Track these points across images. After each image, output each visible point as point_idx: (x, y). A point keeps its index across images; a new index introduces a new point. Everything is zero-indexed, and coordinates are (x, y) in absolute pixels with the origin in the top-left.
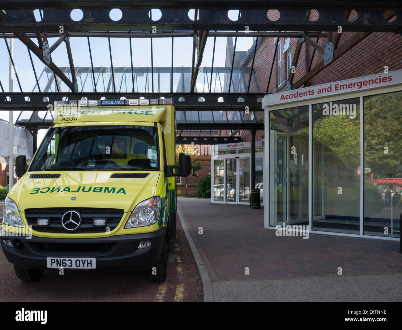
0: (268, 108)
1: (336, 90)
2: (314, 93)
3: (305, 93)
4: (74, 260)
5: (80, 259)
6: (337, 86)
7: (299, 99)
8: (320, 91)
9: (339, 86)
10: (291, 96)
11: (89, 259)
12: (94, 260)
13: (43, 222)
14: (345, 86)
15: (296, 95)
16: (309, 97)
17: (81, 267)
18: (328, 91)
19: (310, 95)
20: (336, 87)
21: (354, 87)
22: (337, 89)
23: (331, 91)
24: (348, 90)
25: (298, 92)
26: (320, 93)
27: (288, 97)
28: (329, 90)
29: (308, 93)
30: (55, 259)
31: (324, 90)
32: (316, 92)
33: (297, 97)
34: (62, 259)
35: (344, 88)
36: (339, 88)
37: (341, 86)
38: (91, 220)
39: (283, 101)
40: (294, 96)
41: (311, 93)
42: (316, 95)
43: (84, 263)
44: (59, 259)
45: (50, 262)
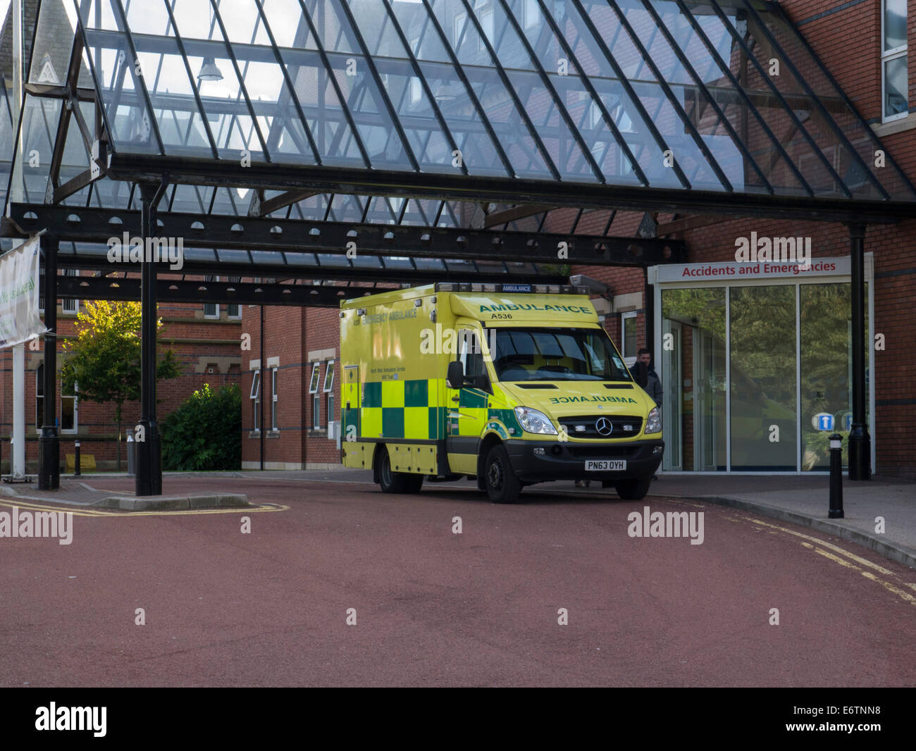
0: (661, 285)
1: (765, 272)
2: (734, 272)
3: (722, 271)
4: (609, 462)
5: (614, 461)
6: (767, 267)
7: (712, 277)
8: (744, 270)
9: (770, 267)
10: (700, 272)
11: (621, 461)
12: (625, 462)
13: (580, 428)
14: (778, 269)
15: (708, 272)
16: (726, 277)
17: (614, 469)
18: (755, 272)
19: (728, 273)
20: (765, 268)
21: (789, 271)
22: (767, 270)
23: (758, 272)
24: (782, 274)
25: (710, 267)
26: (744, 273)
27: (695, 273)
28: (756, 270)
29: (726, 271)
30: (593, 461)
31: (749, 270)
32: (737, 270)
33: (710, 274)
34: (598, 461)
35: (776, 271)
36: (770, 270)
37: (772, 268)
38: (621, 427)
39: (687, 278)
40: (705, 272)
41: (730, 272)
42: (737, 276)
43: (616, 465)
44: (596, 461)
45: (589, 466)
